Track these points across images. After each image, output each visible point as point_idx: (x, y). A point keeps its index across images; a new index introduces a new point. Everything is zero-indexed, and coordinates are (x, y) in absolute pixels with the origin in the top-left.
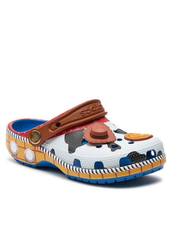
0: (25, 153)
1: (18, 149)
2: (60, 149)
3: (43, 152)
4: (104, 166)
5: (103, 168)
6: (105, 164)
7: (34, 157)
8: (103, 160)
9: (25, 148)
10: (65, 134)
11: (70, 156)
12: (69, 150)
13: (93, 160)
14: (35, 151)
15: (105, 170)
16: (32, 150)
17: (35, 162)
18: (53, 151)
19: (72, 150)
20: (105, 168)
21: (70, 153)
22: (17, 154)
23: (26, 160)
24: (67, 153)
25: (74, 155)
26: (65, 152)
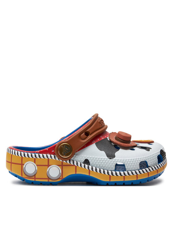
0: (48, 170)
1: (37, 169)
2: (96, 157)
3: (74, 165)
4: (149, 165)
5: (148, 167)
6: (149, 162)
7: (61, 172)
8: (147, 159)
9: (48, 166)
10: (95, 144)
11: (111, 161)
12: (108, 156)
13: (138, 161)
14: (62, 166)
15: (149, 168)
16: (59, 165)
17: (61, 178)
18: (87, 162)
19: (111, 156)
20: (149, 167)
21: (110, 159)
22: (35, 175)
23: (49, 178)
24: (107, 159)
25: (115, 160)
26: (104, 159)
